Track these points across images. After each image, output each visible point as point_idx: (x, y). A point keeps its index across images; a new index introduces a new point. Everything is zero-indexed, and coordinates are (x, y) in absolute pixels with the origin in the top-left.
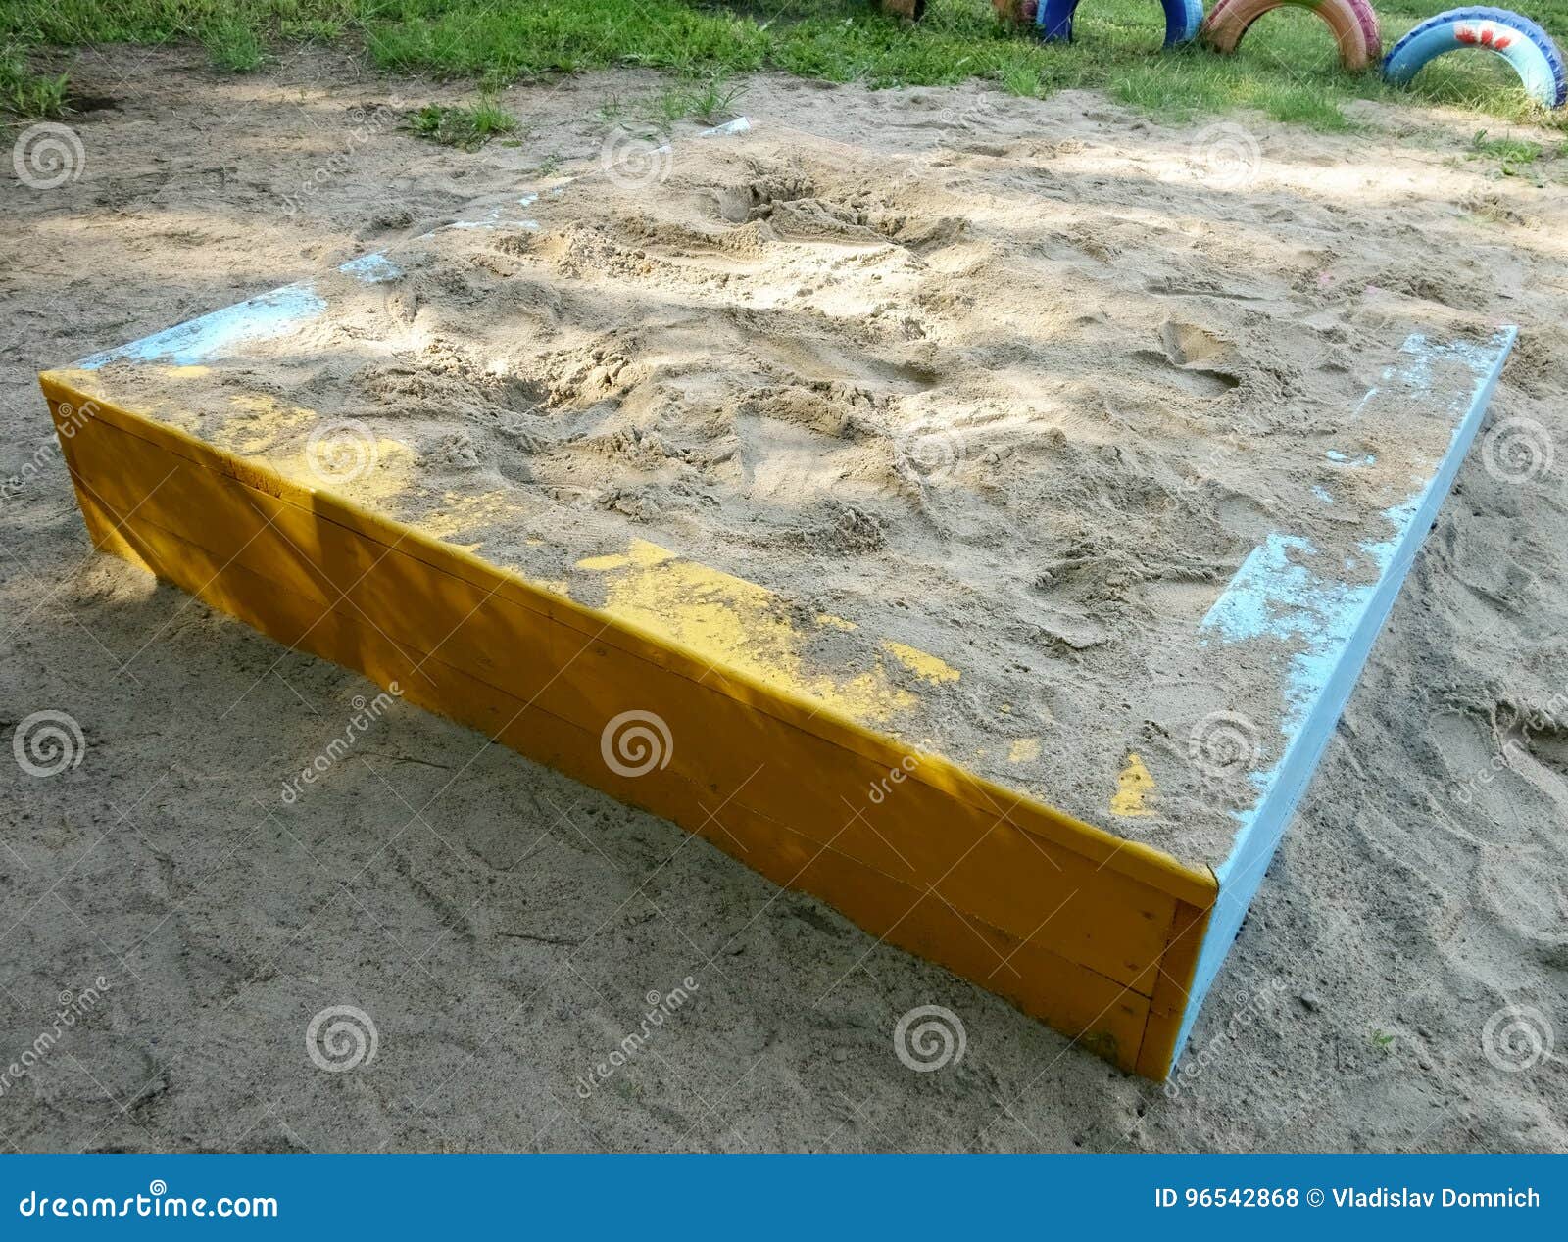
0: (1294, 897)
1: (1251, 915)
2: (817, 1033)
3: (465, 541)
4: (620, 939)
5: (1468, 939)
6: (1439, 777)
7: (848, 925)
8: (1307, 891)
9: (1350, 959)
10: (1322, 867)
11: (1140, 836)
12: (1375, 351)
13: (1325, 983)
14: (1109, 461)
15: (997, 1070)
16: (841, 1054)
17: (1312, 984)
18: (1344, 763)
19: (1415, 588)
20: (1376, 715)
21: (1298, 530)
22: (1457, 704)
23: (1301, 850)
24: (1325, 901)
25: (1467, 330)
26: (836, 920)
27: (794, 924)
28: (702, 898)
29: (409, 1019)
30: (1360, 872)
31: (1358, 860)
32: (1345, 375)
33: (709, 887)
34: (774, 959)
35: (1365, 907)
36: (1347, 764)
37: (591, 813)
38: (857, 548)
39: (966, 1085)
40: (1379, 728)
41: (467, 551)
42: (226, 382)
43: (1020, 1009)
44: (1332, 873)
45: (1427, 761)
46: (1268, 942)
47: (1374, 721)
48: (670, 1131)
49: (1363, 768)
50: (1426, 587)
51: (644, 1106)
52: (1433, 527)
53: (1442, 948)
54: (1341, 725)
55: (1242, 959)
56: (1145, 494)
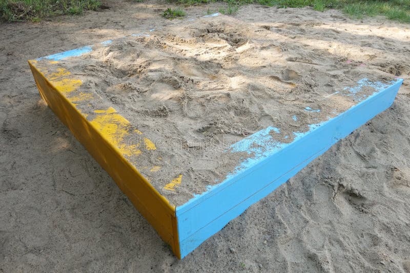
0: (243, 223)
1: (228, 225)
2: (111, 227)
3: (75, 103)
4: (84, 196)
5: (290, 246)
6: (310, 200)
7: (131, 205)
8: (249, 222)
9: (251, 243)
10: (257, 217)
11: (165, 195)
12: (347, 82)
13: (239, 246)
14: (239, 102)
15: (142, 246)
16: (114, 233)
17: (236, 246)
18: (283, 192)
19: (334, 149)
20: (301, 181)
21: (278, 126)
22: (326, 182)
23: (254, 211)
24: (252, 225)
25: (384, 79)
26: (130, 203)
27: (122, 202)
28: (106, 191)
29: (33, 204)
30: (269, 221)
31: (270, 217)
32: (331, 88)
33: (109, 190)
34: (113, 209)
35: (265, 230)
36: (284, 192)
37: (95, 168)
38: (160, 116)
39: (134, 248)
40: (301, 184)
41: (74, 105)
42: (59, 65)
43: (157, 233)
44: (260, 219)
45: (309, 196)
46: (229, 233)
47: (300, 182)
48: (66, 240)
49: (289, 194)
50: (338, 149)
51: (64, 234)
52: (352, 133)
53: (279, 246)
54: (288, 182)
55: (220, 235)
56: (245, 112)
